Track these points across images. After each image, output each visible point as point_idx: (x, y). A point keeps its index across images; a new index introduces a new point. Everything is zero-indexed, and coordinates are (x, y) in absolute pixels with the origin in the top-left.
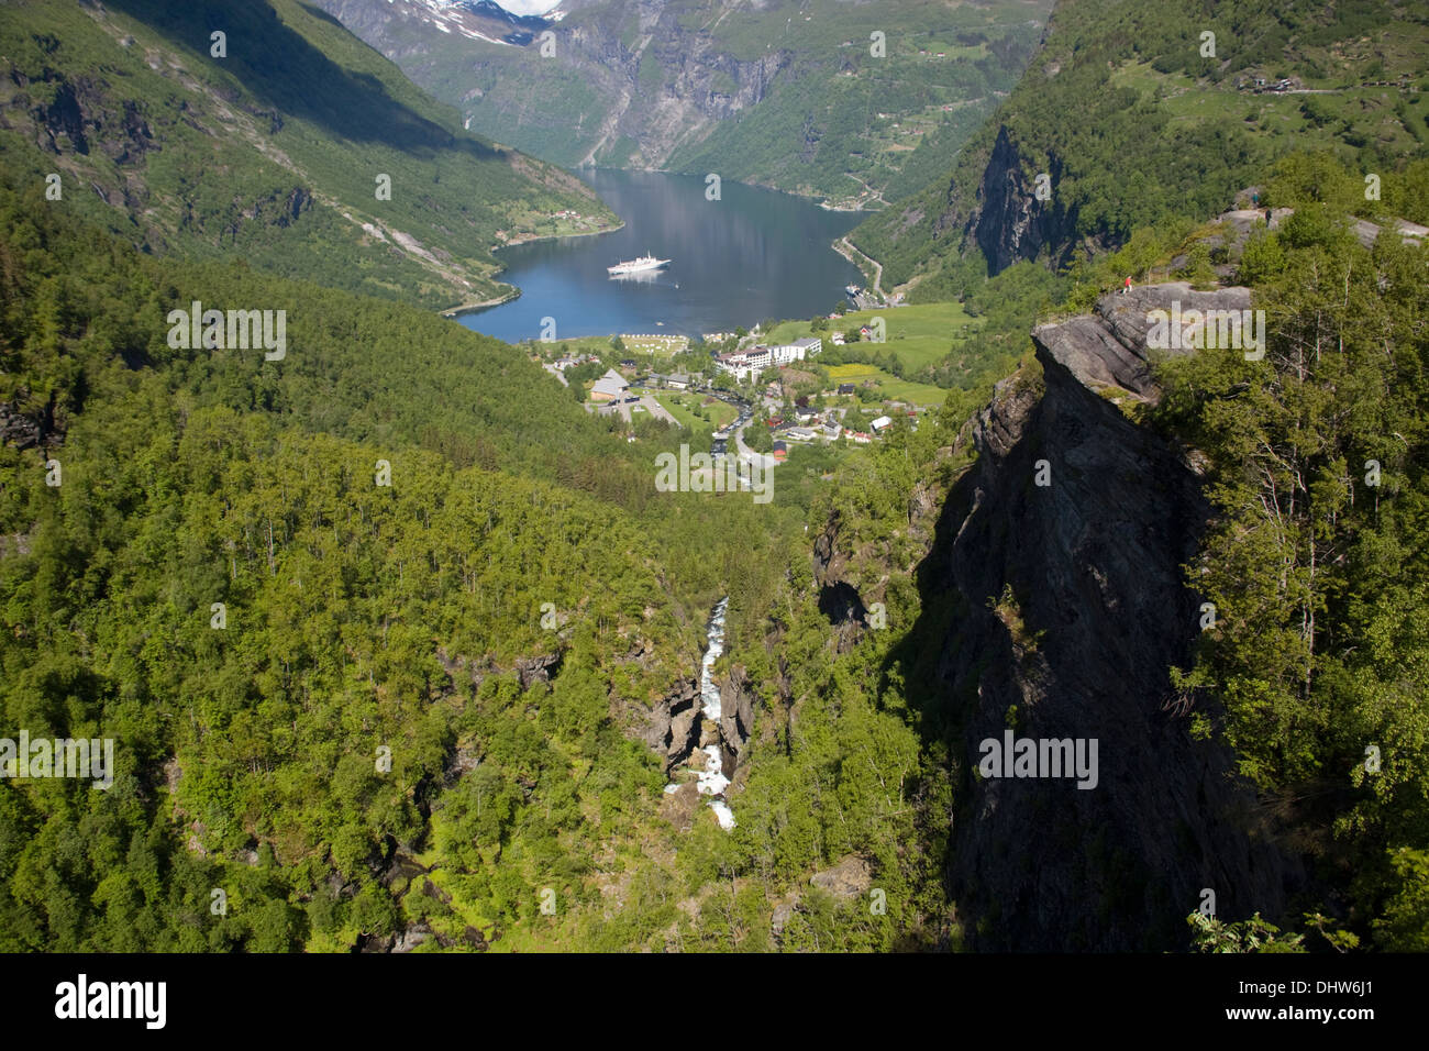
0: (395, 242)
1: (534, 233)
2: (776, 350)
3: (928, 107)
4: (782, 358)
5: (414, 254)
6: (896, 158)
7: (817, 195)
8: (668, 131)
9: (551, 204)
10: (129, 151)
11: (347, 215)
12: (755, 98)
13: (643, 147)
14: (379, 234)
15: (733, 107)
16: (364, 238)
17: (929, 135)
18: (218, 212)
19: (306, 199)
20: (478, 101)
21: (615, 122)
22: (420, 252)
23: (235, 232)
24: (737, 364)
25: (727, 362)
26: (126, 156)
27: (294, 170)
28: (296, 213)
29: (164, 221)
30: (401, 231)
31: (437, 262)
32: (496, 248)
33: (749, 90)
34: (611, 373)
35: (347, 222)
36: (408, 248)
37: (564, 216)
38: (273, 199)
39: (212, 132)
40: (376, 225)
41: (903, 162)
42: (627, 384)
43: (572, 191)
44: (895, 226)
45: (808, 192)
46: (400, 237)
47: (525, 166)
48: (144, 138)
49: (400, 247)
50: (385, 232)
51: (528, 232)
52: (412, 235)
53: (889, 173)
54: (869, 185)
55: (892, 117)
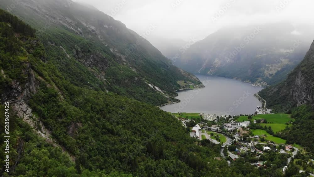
0: (155, 88)
2: (239, 123)
4: (240, 126)
5: (159, 91)
6: (271, 75)
7: (251, 82)
8: (217, 67)
9: (189, 82)
11: (146, 82)
13: (211, 70)
14: (152, 87)
16: (149, 87)
17: (279, 70)
21: (205, 64)
22: (160, 91)
24: (228, 127)
25: (226, 126)
30: (157, 86)
31: (163, 93)
34: (197, 125)
35: (146, 84)
36: (158, 90)
37: (192, 84)
38: (131, 78)
40: (152, 85)
41: (273, 76)
42: (200, 129)
43: (194, 79)
44: (270, 92)
46: (156, 88)
49: (156, 90)
50: (153, 86)
51: (184, 87)
52: (159, 87)
53: (269, 78)
54: (264, 80)
55: (270, 65)
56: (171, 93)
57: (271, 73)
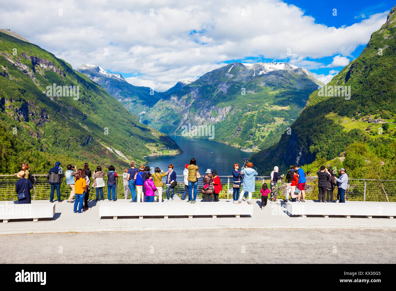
0: (116, 153)
1: (157, 153)
3: (272, 123)
5: (121, 157)
6: (263, 137)
7: (240, 146)
9: (162, 145)
10: (41, 122)
11: (102, 144)
12: (223, 118)
14: (111, 150)
15: (216, 120)
16: (107, 151)
17: (273, 131)
18: (64, 141)
19: (91, 139)
20: (144, 114)
21: (182, 123)
22: (123, 156)
23: (69, 147)
26: (40, 123)
27: (89, 131)
28: (88, 143)
29: (48, 143)
31: (127, 159)
32: (145, 157)
33: (221, 116)
35: (102, 146)
36: (119, 155)
37: (166, 149)
38: (81, 138)
39: (66, 118)
40: (111, 148)
41: (265, 138)
44: (262, 157)
45: (237, 146)
46: (117, 151)
47: (156, 134)
48: (45, 119)
49: (117, 155)
50: (113, 150)
51: (155, 153)
52: (122, 151)
53: (261, 141)
54: (255, 144)
55: (262, 125)
56: (138, 160)
57: (263, 135)
